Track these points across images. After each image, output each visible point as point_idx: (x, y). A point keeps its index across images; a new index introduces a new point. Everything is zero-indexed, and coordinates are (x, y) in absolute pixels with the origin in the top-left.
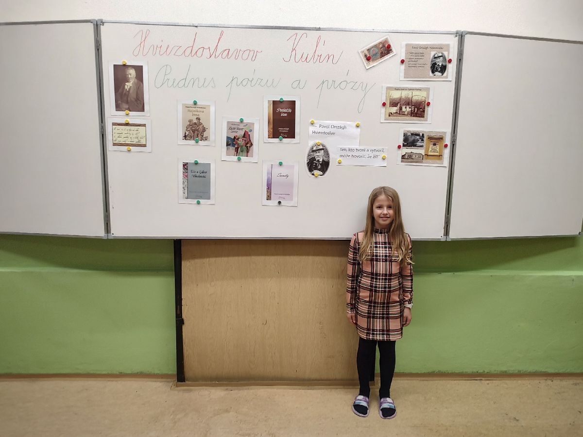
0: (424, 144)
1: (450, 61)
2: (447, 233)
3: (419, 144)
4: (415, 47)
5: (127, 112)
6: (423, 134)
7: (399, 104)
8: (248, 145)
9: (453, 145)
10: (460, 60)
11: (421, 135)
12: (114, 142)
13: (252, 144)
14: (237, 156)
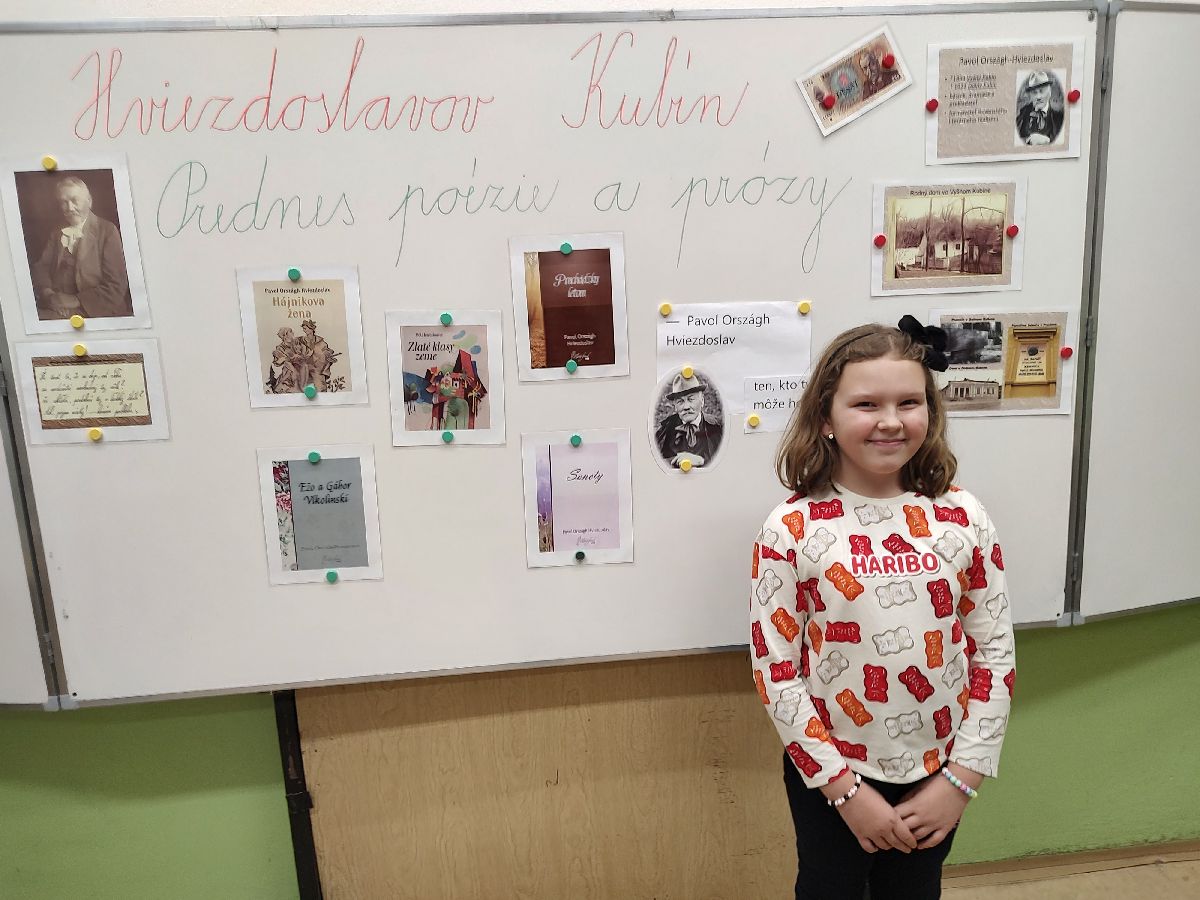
0: (1003, 352)
1: (1074, 97)
3: (986, 353)
4: (969, 59)
5: (77, 319)
6: (998, 325)
7: (925, 237)
8: (474, 394)
9: (1088, 349)
10: (1103, 90)
11: (993, 325)
12: (46, 417)
13: (483, 391)
14: (439, 428)
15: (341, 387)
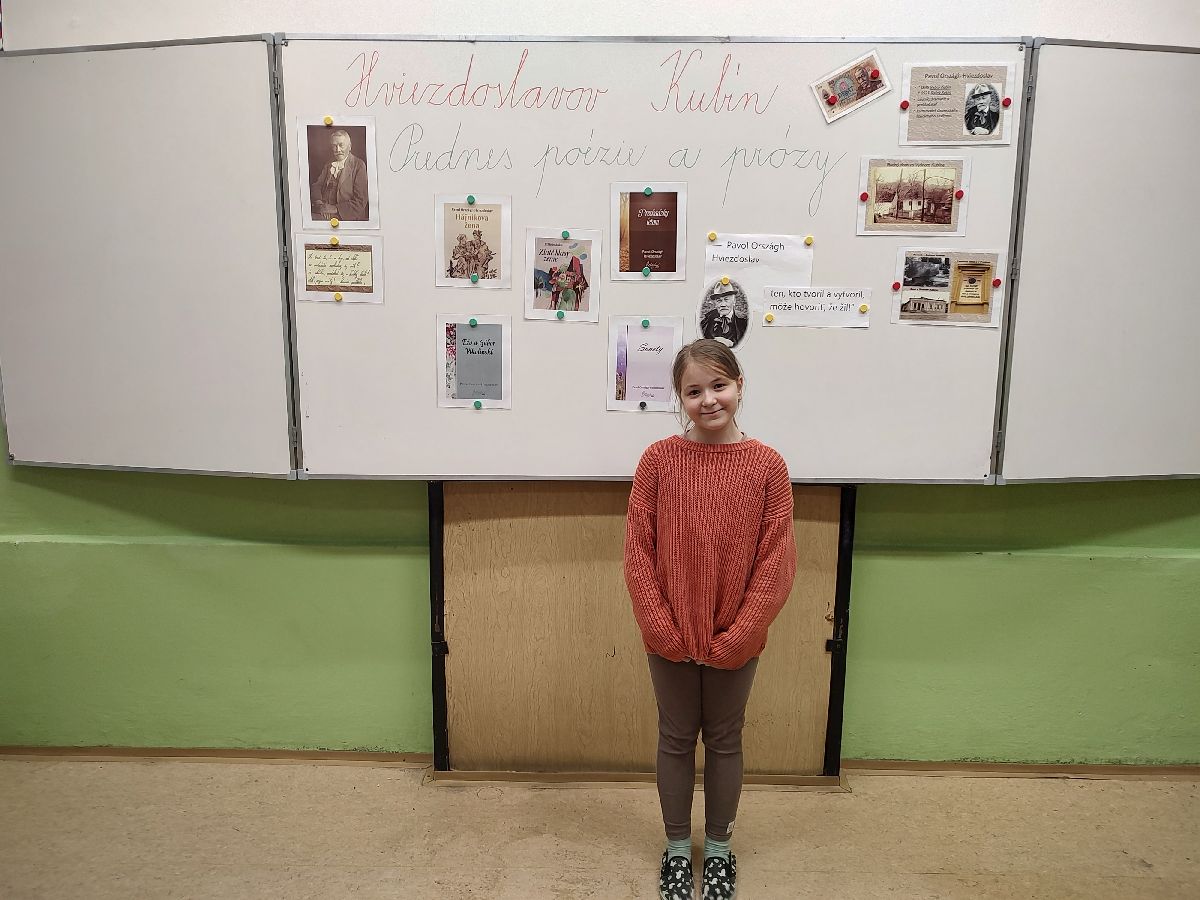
0: (950, 280)
1: (1007, 103)
2: (997, 468)
3: (938, 280)
4: (932, 74)
6: (947, 260)
7: (896, 196)
8: (580, 287)
9: (1013, 281)
10: (1028, 100)
12: (310, 283)
13: (586, 285)
14: (555, 309)
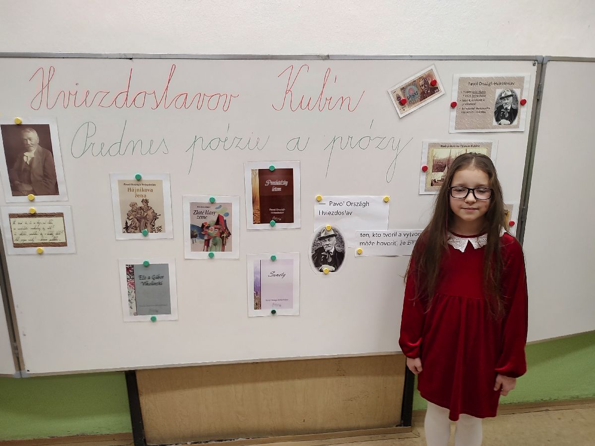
1: (523, 102)
4: (474, 83)
7: (446, 167)
8: (225, 235)
9: (522, 222)
10: (538, 100)
12: (15, 242)
13: (229, 234)
14: (207, 251)
15: (160, 231)
